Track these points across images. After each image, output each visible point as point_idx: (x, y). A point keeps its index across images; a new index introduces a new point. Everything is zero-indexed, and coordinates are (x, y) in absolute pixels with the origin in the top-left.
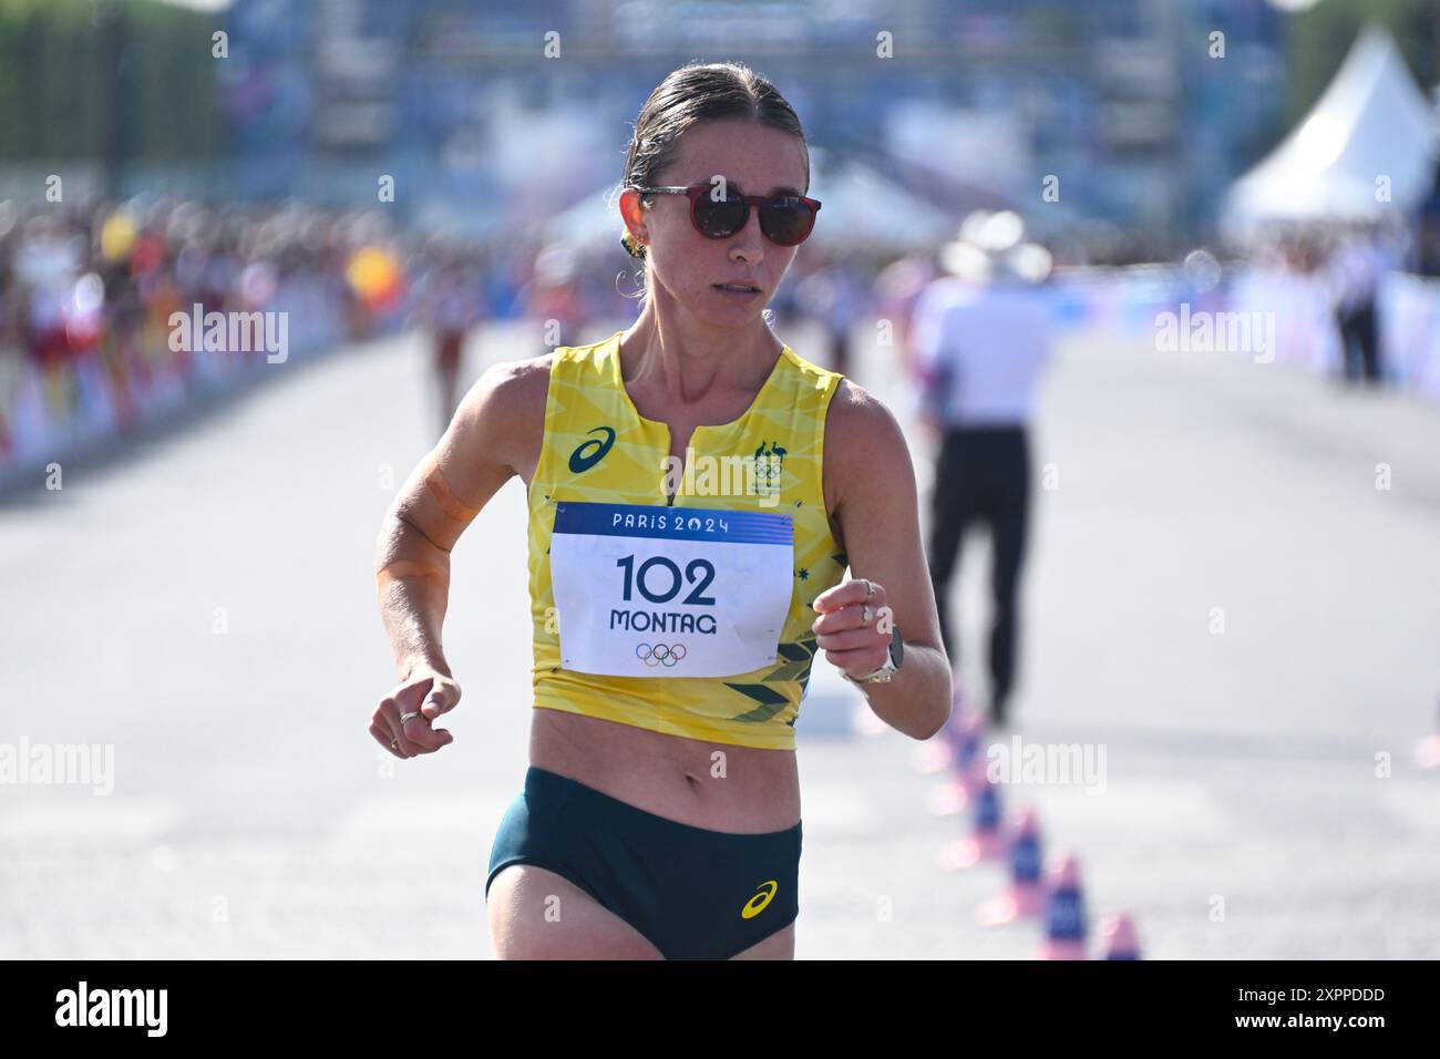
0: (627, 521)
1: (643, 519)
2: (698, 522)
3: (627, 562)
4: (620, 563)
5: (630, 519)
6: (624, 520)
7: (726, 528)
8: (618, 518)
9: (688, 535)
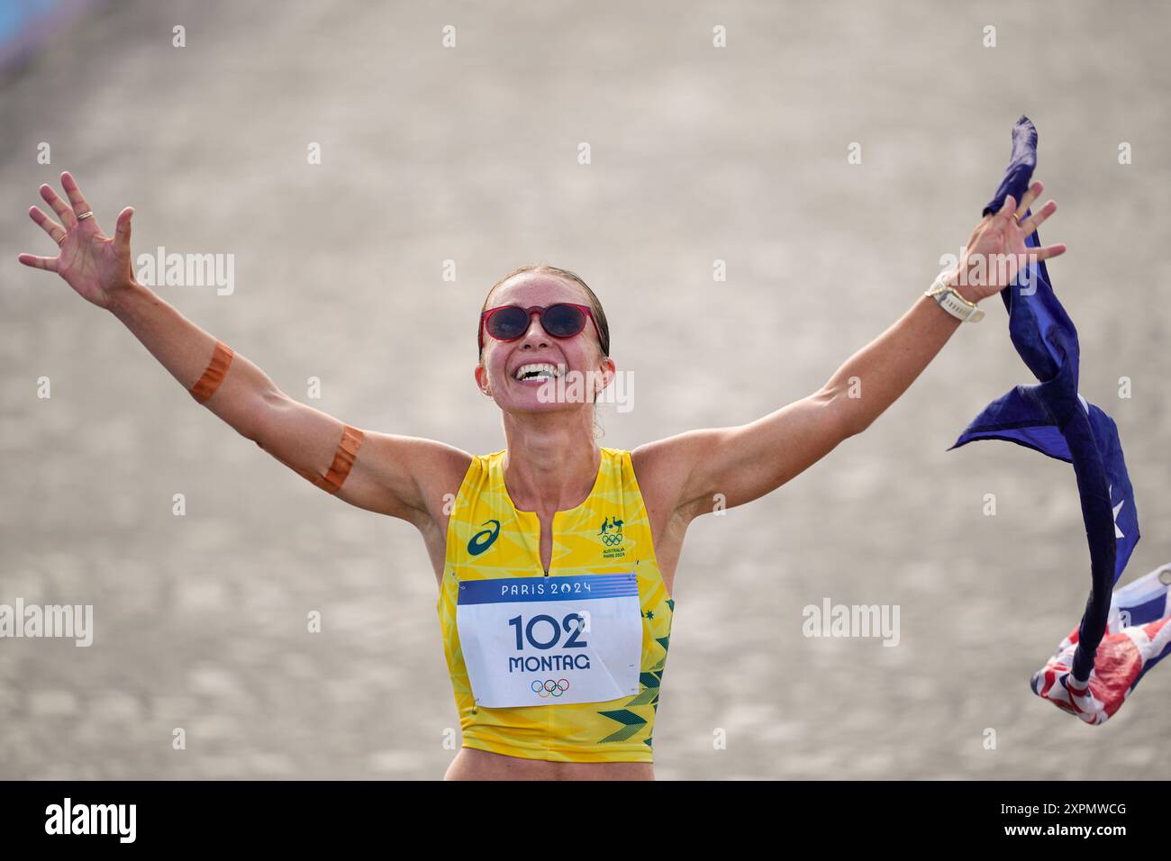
0: (513, 591)
1: (525, 588)
2: (568, 586)
3: (516, 622)
4: (512, 622)
5: (515, 588)
6: (510, 590)
7: (589, 588)
8: (505, 589)
9: (561, 596)
